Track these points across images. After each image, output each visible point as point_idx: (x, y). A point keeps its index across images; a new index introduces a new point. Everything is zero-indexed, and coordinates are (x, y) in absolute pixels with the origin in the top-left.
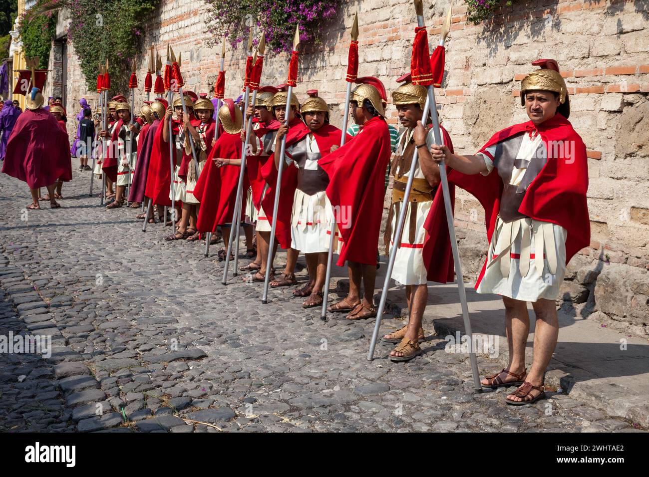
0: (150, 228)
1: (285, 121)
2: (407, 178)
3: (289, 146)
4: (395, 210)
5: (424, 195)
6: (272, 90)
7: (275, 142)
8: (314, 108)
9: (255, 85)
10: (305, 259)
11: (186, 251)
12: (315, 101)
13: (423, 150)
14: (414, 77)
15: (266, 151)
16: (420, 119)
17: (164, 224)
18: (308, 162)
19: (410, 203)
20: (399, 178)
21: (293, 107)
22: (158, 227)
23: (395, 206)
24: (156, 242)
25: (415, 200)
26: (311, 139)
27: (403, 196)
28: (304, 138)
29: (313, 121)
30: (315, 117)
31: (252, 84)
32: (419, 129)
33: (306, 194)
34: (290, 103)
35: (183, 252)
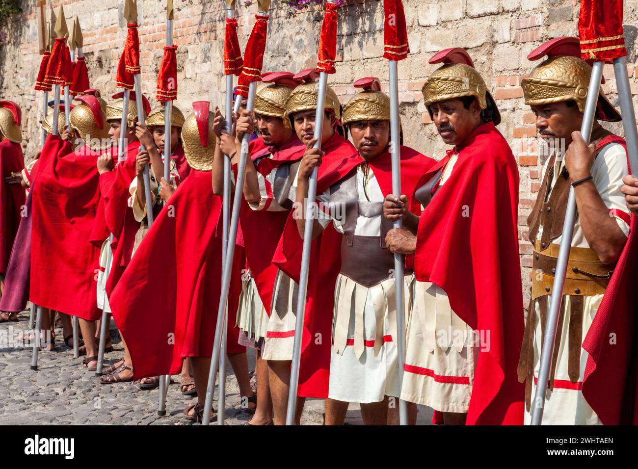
0: (47, 361)
1: (315, 142)
2: (557, 247)
3: (325, 190)
4: (538, 312)
5: (597, 281)
6: (285, 82)
7: (295, 183)
8: (365, 113)
9: (253, 72)
10: (360, 415)
11: (121, 406)
12: (366, 100)
13: (584, 189)
14: (587, 42)
15: (279, 201)
16: (579, 129)
17: (75, 351)
18: (361, 221)
19: (568, 298)
20: (543, 248)
21: (328, 113)
22: (62, 359)
23: (537, 304)
24: (59, 390)
25: (578, 292)
26: (366, 175)
27: (552, 282)
28: (353, 172)
29: (363, 140)
30: (367, 132)
31: (247, 71)
32: (576, 148)
33: (359, 285)
34: (323, 104)
35: (115, 408)
